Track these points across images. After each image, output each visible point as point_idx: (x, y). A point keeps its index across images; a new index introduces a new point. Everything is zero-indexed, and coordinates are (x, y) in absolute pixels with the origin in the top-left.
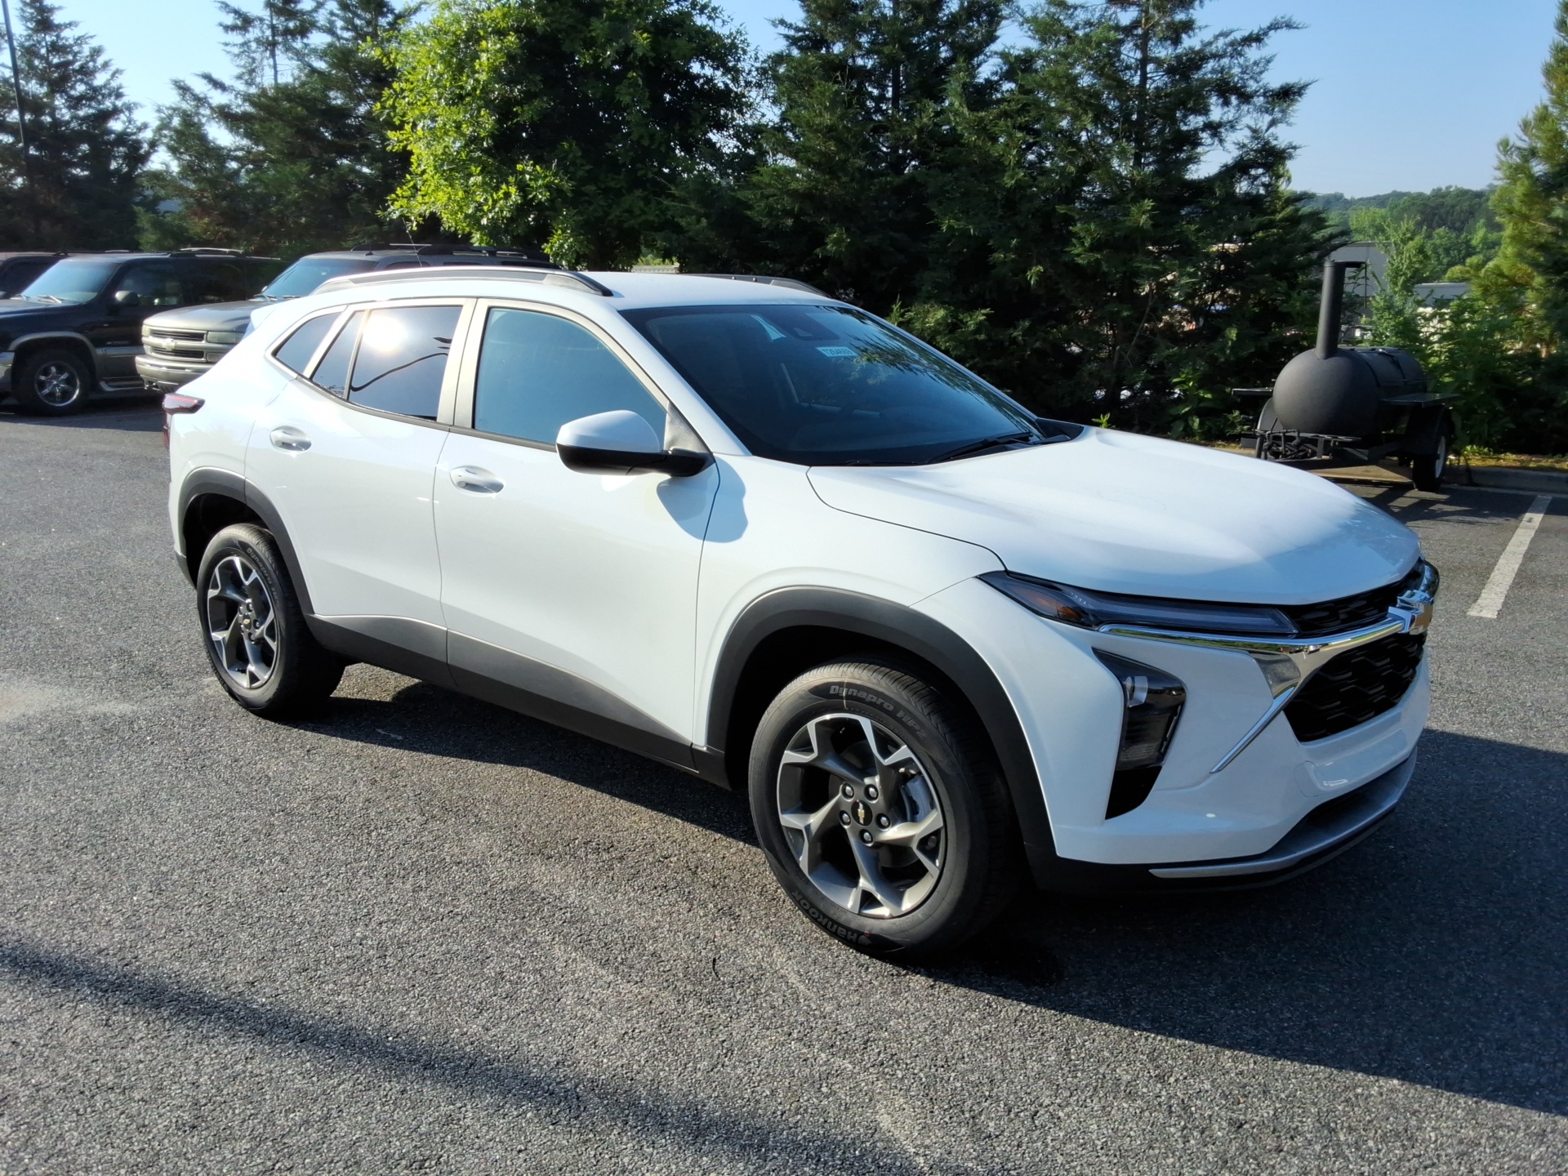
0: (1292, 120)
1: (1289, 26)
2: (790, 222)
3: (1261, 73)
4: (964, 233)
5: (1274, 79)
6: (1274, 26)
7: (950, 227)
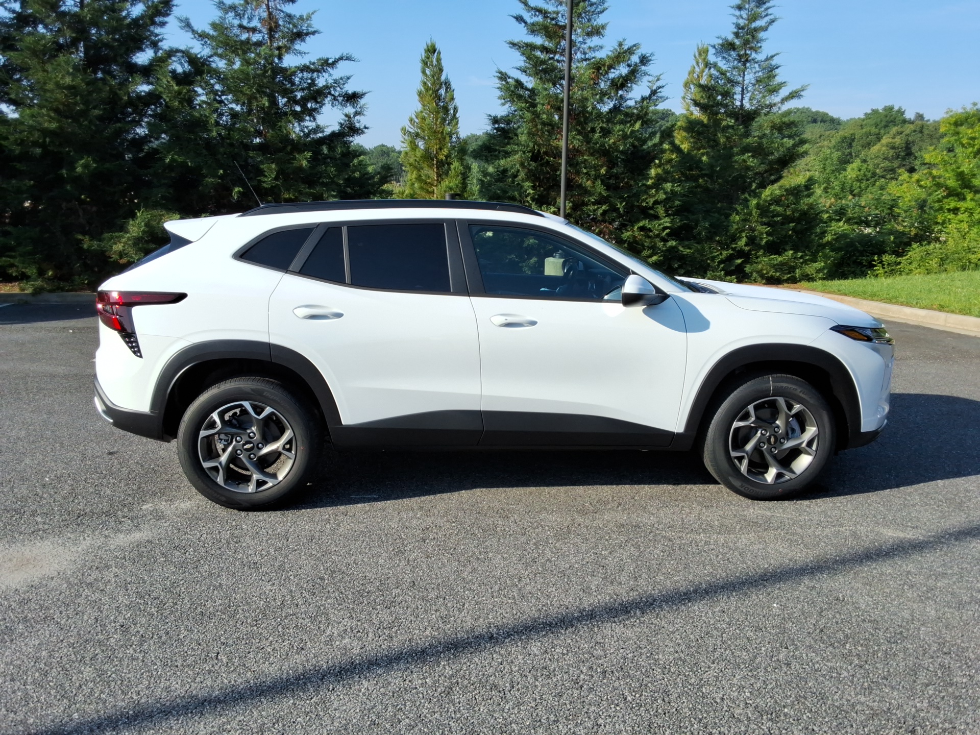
0: (365, 113)
1: (349, 58)
2: (38, 151)
3: (344, 84)
4: (184, 164)
5: (350, 88)
6: (341, 58)
7: (172, 160)
